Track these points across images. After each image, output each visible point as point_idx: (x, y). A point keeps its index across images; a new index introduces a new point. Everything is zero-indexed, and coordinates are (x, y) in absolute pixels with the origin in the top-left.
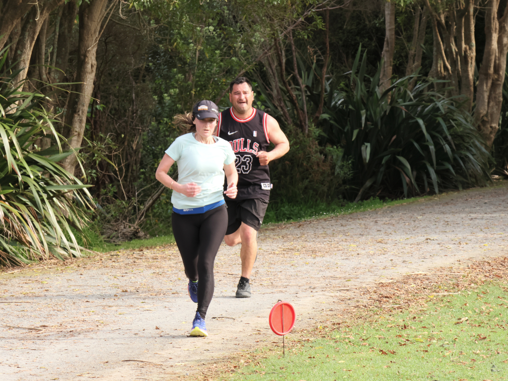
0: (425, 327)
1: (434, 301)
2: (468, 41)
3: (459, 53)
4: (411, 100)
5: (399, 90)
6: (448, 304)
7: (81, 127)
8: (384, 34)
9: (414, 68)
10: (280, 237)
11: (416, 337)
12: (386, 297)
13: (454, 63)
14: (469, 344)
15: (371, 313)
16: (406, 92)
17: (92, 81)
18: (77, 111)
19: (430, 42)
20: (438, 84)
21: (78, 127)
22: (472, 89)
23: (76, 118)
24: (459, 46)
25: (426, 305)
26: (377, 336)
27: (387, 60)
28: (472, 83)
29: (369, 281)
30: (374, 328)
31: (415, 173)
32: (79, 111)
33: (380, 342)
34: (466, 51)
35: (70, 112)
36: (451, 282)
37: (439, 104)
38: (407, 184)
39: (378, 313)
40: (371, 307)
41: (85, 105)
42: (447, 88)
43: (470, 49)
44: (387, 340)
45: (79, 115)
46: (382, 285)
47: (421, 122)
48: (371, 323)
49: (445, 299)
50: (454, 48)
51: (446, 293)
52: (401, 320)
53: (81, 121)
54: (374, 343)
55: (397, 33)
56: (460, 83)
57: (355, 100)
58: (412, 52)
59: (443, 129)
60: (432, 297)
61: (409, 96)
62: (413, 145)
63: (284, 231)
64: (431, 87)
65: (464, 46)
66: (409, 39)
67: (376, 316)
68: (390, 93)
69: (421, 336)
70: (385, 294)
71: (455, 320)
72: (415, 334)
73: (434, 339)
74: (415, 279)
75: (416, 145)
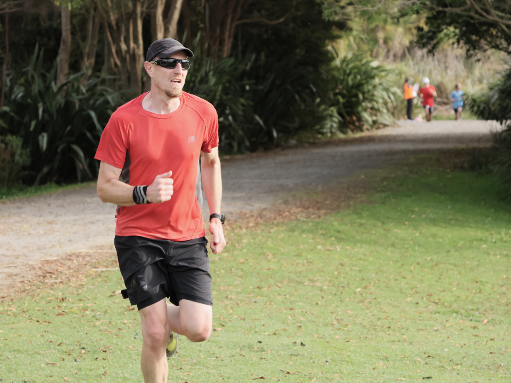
0: (80, 300)
1: (93, 276)
2: (136, 40)
3: (128, 51)
4: (83, 94)
5: (73, 85)
6: (105, 279)
8: (60, 34)
9: (88, 64)
11: (71, 308)
12: (50, 273)
13: (123, 60)
14: (119, 314)
15: (34, 288)
16: (79, 87)
19: (102, 41)
20: (110, 80)
22: (140, 84)
24: (128, 45)
25: (85, 280)
26: (37, 308)
27: (63, 58)
28: (140, 78)
29: (36, 259)
30: (35, 301)
31: (88, 160)
33: (39, 313)
34: (134, 50)
36: (110, 259)
37: (109, 98)
38: (81, 171)
39: (41, 287)
40: (35, 282)
42: (118, 83)
43: (138, 47)
44: (45, 312)
46: (48, 262)
47: (93, 114)
48: (33, 296)
49: (103, 274)
50: (124, 47)
51: (104, 269)
52: (60, 294)
54: (33, 315)
55: (73, 33)
56: (129, 78)
57: (33, 94)
58: (87, 50)
60: (91, 272)
61: (82, 90)
62: (85, 135)
64: (103, 82)
65: (132, 45)
66: (84, 39)
67: (39, 290)
68: (65, 88)
69: (76, 308)
70: (49, 270)
71: (110, 293)
72: (71, 306)
73: (87, 310)
74: (78, 256)
75: (89, 135)
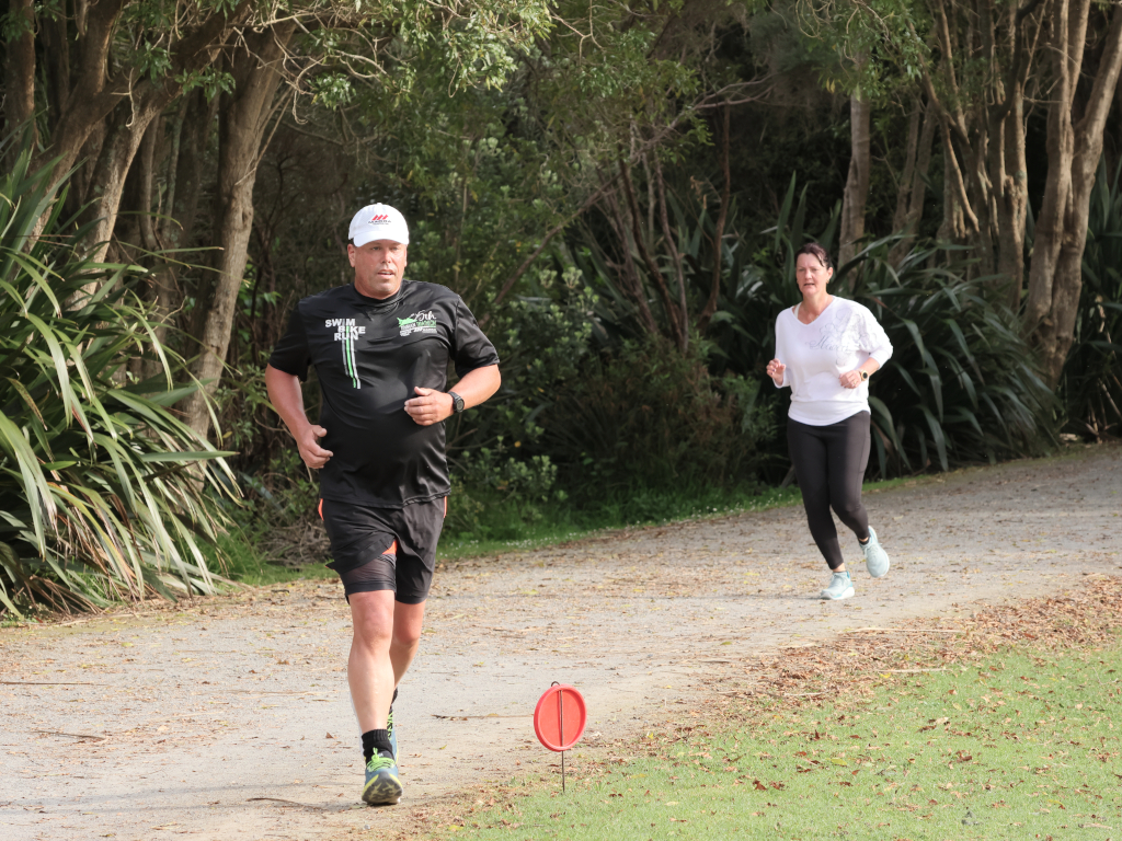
0: (856, 737)
1: (890, 685)
2: (1012, 168)
3: (994, 192)
4: (894, 285)
5: (872, 265)
6: (916, 691)
7: (221, 337)
8: (849, 153)
9: (908, 217)
10: (615, 556)
11: (834, 755)
12: (795, 677)
13: (984, 212)
14: (936, 770)
15: (758, 708)
16: (883, 268)
17: (244, 246)
18: (215, 305)
19: (937, 169)
20: (953, 253)
21: (216, 337)
22: (1022, 264)
23: (213, 319)
24: (995, 178)
25: (871, 692)
26: (758, 754)
27: (851, 203)
28: (1020, 251)
29: (767, 644)
30: (756, 739)
31: (902, 429)
32: (218, 306)
33: (761, 764)
34: (1007, 188)
35: (201, 307)
36: (931, 648)
37: (951, 293)
38: (887, 452)
39: (772, 708)
40: (760, 696)
41: (230, 293)
42: (971, 261)
43: (1017, 183)
44: (775, 762)
45: (218, 313)
46: (792, 652)
47: (913, 328)
48: (753, 727)
49: (912, 681)
50: (984, 180)
51: (917, 670)
52: (814, 723)
53: (222, 325)
54: (749, 768)
55: (875, 150)
56: (996, 248)
57: (784, 284)
58: (904, 189)
59: (958, 343)
60: (886, 677)
61: (891, 276)
62: (899, 374)
63: (627, 545)
64: (940, 257)
65: (1004, 177)
66: (899, 163)
67: (768, 715)
68: (855, 270)
69: (844, 755)
70: (793, 669)
71: (922, 723)
72: (834, 749)
73: (868, 759)
74: (860, 641)
75: (904, 373)
